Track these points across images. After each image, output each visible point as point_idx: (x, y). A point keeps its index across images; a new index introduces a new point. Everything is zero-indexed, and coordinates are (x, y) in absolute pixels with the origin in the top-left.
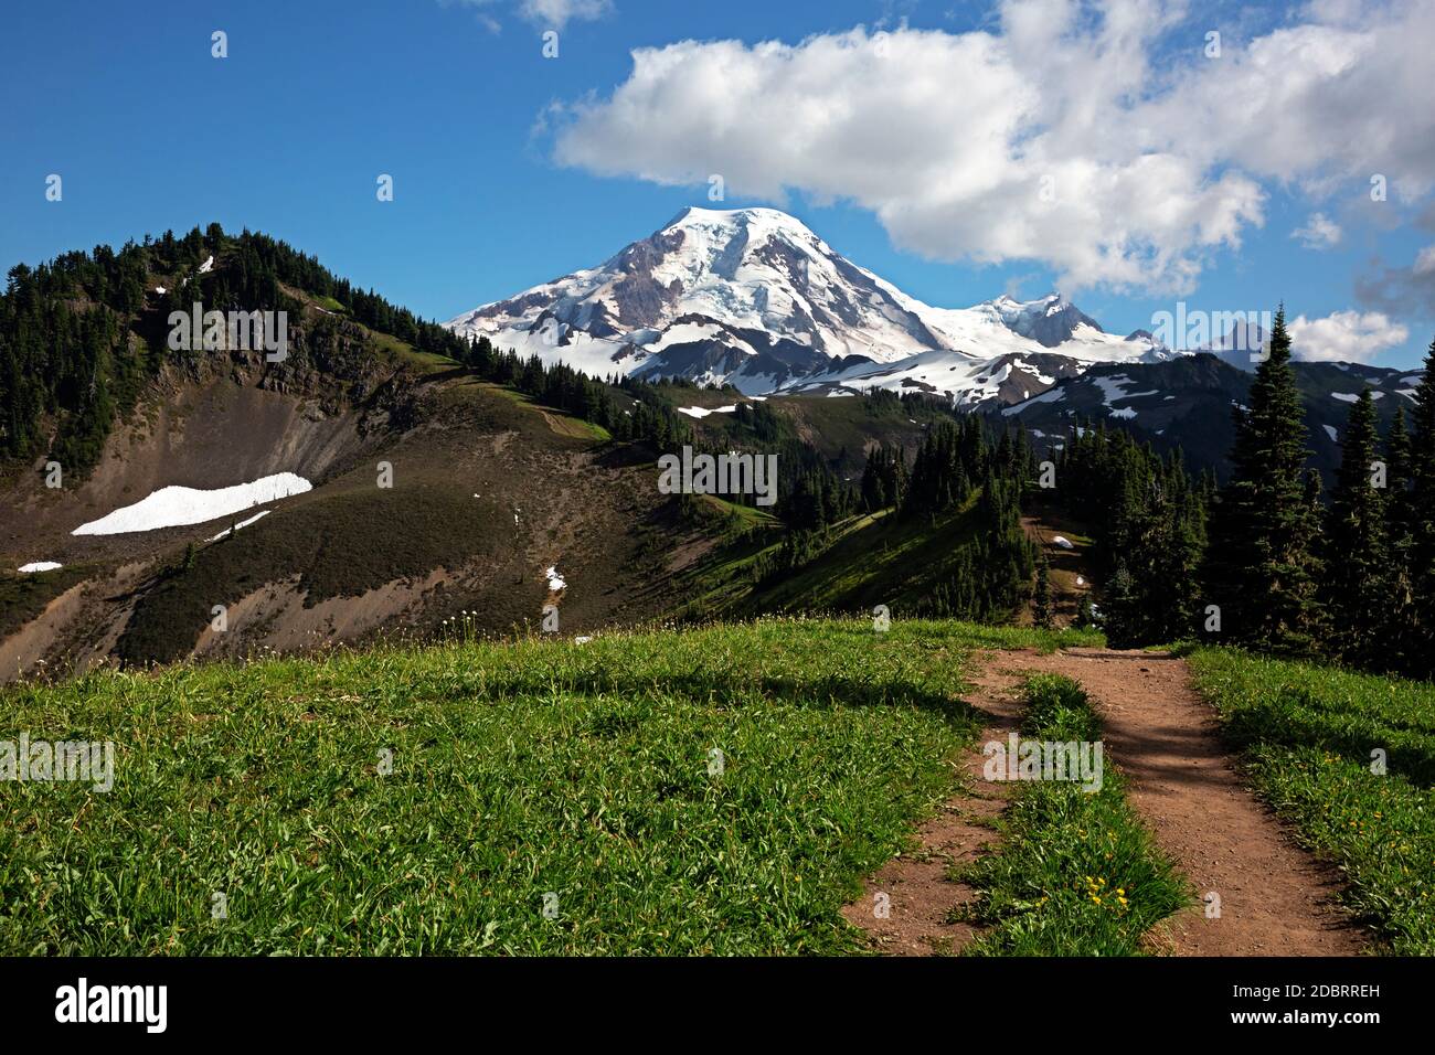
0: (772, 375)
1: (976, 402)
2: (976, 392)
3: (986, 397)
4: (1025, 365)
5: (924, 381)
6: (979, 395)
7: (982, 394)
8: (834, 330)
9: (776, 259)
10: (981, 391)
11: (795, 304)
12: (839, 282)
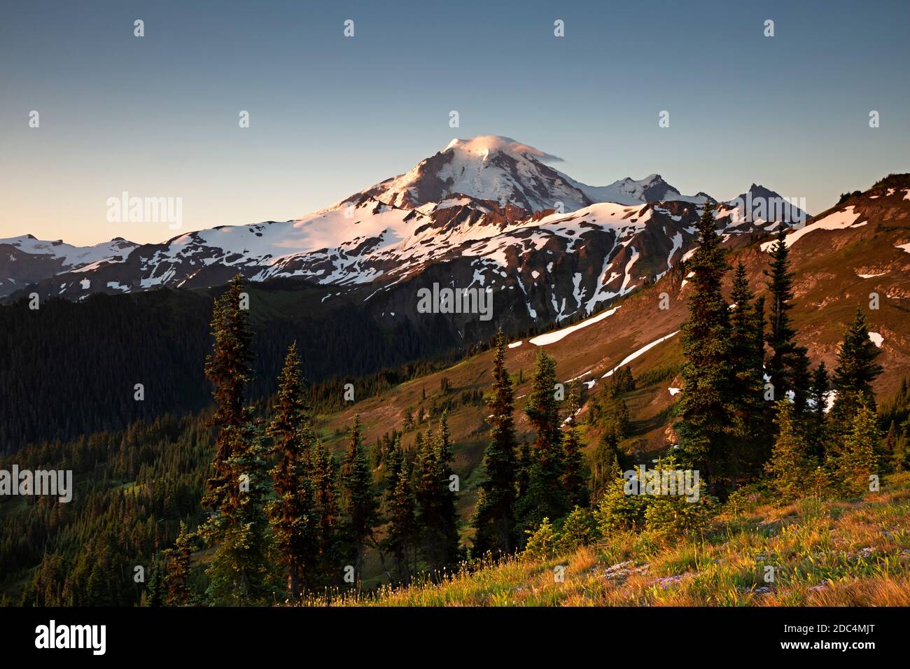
1: (631, 235)
2: (630, 228)
3: (637, 231)
4: (661, 209)
5: (595, 223)
6: (632, 230)
7: (635, 230)
10: (633, 228)
11: (514, 187)
12: (537, 174)
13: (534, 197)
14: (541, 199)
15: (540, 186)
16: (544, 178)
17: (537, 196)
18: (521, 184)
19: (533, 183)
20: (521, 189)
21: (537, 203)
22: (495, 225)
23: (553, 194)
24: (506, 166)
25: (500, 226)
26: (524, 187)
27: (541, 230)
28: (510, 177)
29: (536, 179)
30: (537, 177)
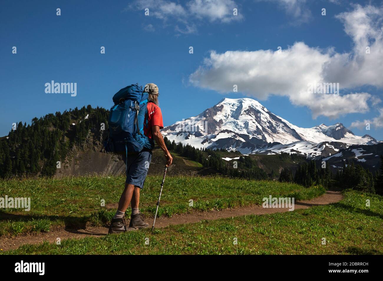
0: (250, 148)
1: (314, 156)
2: (314, 153)
3: (317, 155)
4: (329, 145)
5: (298, 150)
6: (315, 154)
7: (316, 154)
8: (269, 134)
9: (251, 113)
10: (316, 153)
11: (257, 127)
12: (270, 120)
13: (268, 132)
14: (272, 134)
15: (271, 127)
16: (274, 122)
17: (270, 132)
18: (261, 125)
19: (268, 124)
20: (261, 128)
21: (270, 136)
22: (248, 148)
23: (279, 132)
24: (253, 114)
25: (251, 149)
26: (262, 127)
27: (272, 152)
28: (254, 121)
29: (269, 122)
30: (270, 121)
